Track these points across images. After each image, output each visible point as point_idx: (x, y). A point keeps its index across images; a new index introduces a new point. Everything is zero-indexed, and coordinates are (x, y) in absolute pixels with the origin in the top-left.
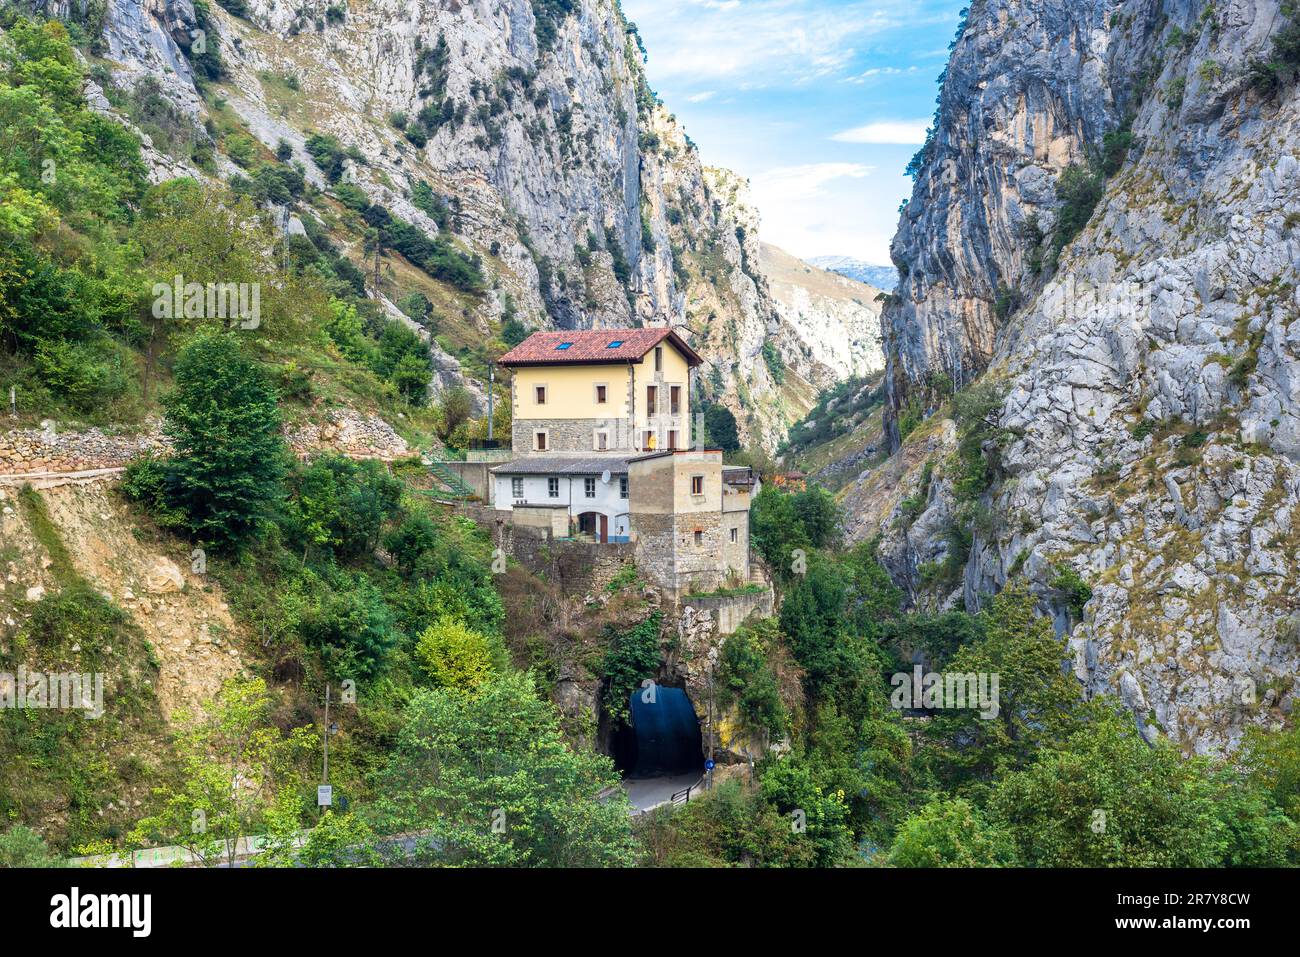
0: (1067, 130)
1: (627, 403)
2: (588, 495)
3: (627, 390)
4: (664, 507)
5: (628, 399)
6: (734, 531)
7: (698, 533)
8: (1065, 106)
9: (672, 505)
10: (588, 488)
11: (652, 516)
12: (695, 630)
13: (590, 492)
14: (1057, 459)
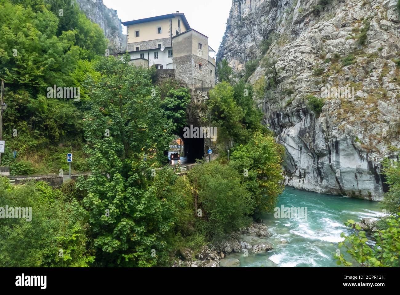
0: (242, 63)
1: (169, 32)
2: (155, 58)
3: (169, 28)
4: (188, 52)
5: (170, 31)
6: (211, 71)
7: (200, 66)
8: (242, 58)
9: (191, 51)
10: (155, 56)
11: (183, 57)
12: (201, 99)
13: (156, 56)
14: (298, 73)
